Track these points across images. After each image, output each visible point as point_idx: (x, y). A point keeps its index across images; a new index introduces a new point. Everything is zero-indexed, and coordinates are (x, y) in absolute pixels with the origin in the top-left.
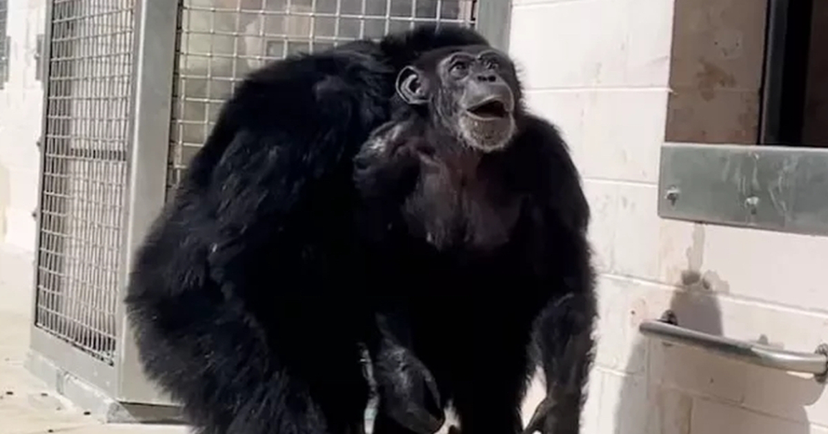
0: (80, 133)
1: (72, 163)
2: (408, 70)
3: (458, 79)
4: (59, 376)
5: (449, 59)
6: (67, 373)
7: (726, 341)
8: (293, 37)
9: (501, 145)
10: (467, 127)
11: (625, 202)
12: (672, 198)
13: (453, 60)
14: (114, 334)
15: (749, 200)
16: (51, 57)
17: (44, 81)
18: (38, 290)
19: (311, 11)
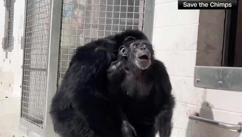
0: (33, 64)
1: (31, 72)
2: (122, 47)
3: (135, 49)
4: (28, 131)
5: (133, 43)
6: (30, 130)
7: (215, 122)
8: (92, 37)
9: (147, 68)
10: (138, 63)
11: (184, 82)
12: (198, 81)
13: (134, 43)
14: (43, 120)
15: (219, 82)
16: (25, 42)
17: (23, 49)
18: (22, 107)
19: (97, 29)
